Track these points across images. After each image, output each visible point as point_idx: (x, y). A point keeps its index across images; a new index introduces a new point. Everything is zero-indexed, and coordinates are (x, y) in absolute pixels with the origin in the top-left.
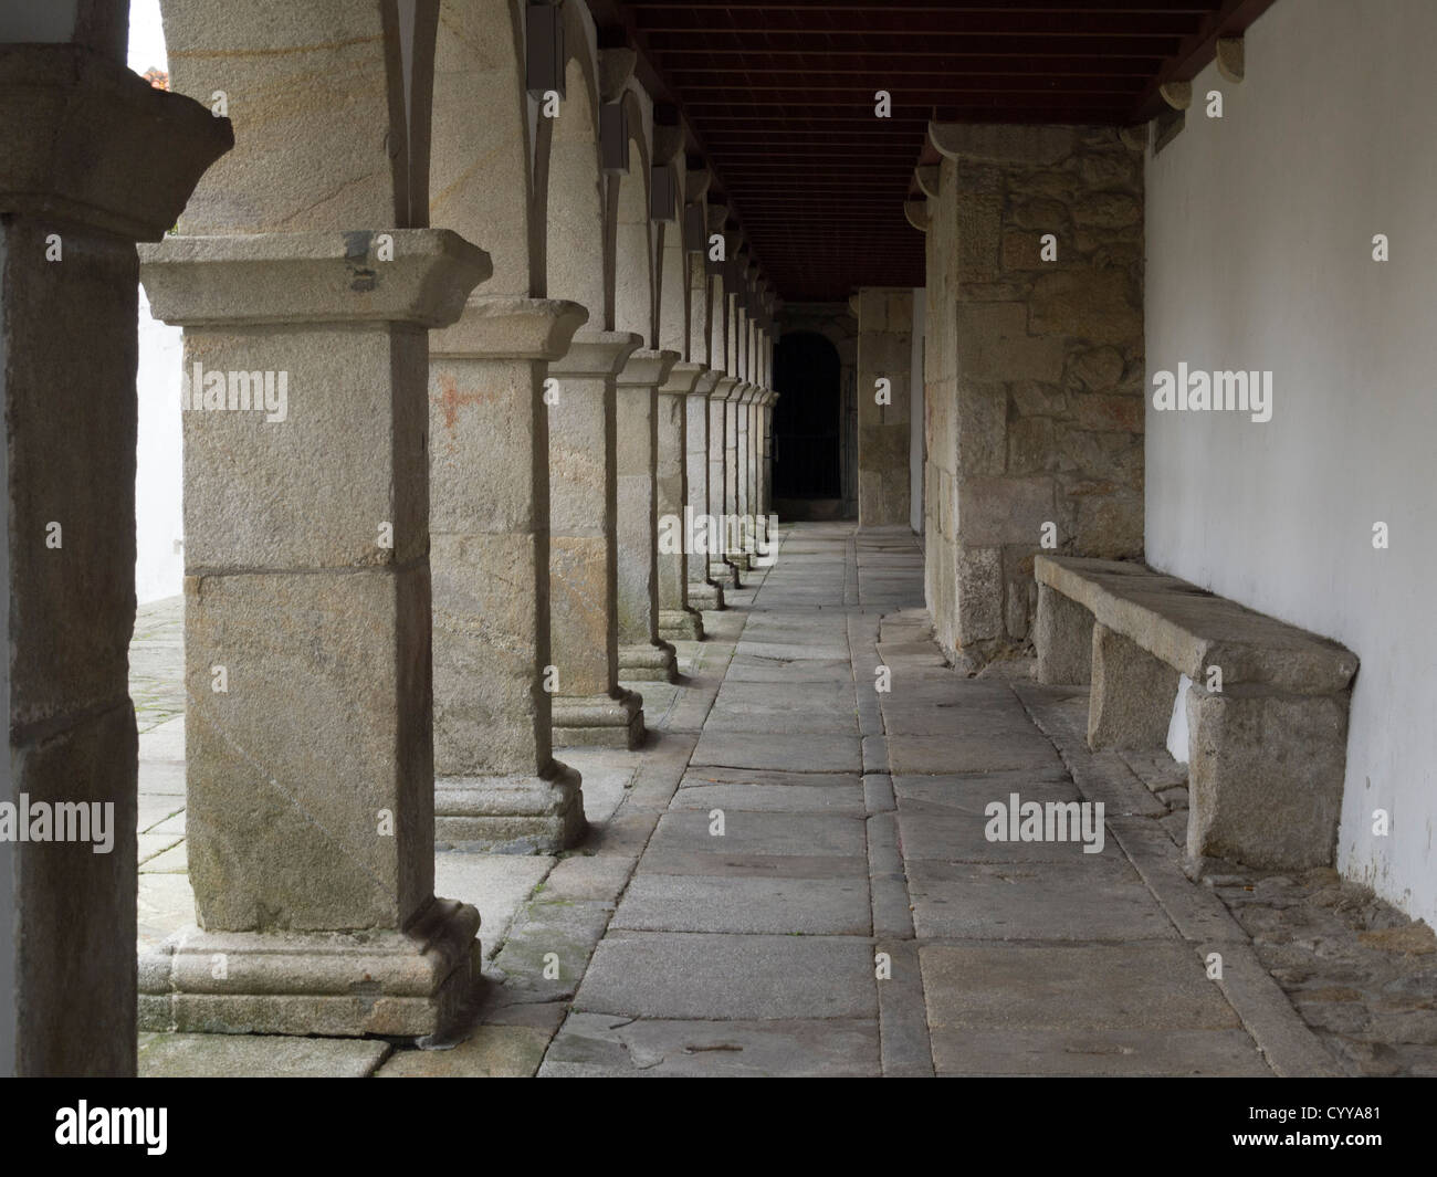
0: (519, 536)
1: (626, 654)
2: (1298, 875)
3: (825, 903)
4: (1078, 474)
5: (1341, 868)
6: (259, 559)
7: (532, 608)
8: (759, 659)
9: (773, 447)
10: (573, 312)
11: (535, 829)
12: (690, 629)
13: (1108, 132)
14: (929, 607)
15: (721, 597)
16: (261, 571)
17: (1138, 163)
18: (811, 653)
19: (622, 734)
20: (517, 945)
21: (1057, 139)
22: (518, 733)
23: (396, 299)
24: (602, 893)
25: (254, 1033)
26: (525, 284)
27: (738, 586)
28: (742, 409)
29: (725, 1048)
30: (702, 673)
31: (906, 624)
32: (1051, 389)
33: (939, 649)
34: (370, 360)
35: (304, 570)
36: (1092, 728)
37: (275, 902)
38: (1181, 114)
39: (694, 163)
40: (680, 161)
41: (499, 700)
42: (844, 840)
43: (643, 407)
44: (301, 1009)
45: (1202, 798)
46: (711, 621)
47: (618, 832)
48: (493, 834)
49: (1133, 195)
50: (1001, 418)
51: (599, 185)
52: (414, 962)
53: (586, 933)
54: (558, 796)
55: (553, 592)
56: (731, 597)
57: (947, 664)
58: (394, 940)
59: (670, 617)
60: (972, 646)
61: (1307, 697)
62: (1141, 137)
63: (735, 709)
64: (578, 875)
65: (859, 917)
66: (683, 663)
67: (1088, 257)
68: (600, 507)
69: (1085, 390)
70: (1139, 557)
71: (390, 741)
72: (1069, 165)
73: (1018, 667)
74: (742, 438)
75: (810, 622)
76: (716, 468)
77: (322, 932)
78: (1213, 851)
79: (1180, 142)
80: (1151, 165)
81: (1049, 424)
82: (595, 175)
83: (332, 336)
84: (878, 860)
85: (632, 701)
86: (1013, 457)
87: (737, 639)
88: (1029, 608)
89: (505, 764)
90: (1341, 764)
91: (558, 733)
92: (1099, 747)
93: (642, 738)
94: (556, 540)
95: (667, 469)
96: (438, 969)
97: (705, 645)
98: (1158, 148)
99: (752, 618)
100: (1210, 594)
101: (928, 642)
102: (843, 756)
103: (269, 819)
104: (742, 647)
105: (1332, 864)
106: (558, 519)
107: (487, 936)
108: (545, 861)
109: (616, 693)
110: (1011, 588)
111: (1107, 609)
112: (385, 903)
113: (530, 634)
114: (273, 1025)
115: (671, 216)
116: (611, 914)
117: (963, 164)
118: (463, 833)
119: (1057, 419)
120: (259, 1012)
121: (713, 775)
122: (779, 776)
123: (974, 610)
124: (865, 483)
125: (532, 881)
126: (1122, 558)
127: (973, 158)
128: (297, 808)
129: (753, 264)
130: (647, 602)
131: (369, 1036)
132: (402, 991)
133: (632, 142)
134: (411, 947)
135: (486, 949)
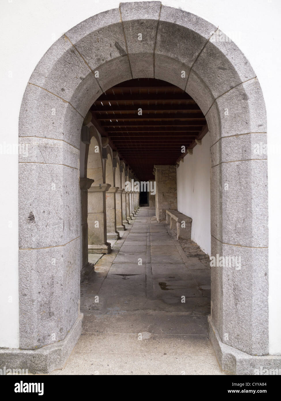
0: (113, 210)
1: (123, 221)
2: (187, 240)
3: (143, 243)
4: (170, 201)
5: (191, 239)
6: (92, 212)
7: (114, 216)
8: (137, 222)
9: (140, 198)
10: (118, 188)
11: (115, 237)
12: (130, 219)
13: (173, 166)
14: (156, 216)
15: (134, 215)
16: (92, 213)
17: (176, 169)
18: (143, 221)
19: (123, 229)
20: (114, 247)
21: (167, 167)
22: (113, 228)
23: (103, 189)
24: (122, 243)
25: (92, 253)
26: (113, 186)
27: (136, 214)
28: (136, 194)
29: (133, 254)
30: (131, 223)
31: (153, 218)
32: (167, 193)
33: (157, 220)
34: (101, 195)
35: (95, 213)
36: (171, 227)
37: (93, 242)
38: (179, 165)
39: (130, 169)
40: (128, 170)
41: (111, 225)
42: (145, 238)
43: (125, 195)
44: (96, 251)
45: (178, 233)
46: (133, 218)
47: (123, 238)
48: (111, 238)
49: (175, 172)
50: (162, 195)
51: (120, 174)
52: (106, 247)
53: (120, 246)
54: (117, 234)
55: (116, 215)
56: (135, 215)
57: (157, 222)
58: (104, 245)
59: (128, 217)
60: (160, 220)
61: (188, 223)
62: (176, 166)
63: (135, 227)
64: (119, 241)
65: (146, 244)
66: (129, 222)
67: (171, 179)
68: (121, 206)
69: (171, 193)
70: (177, 210)
71: (103, 228)
72: (169, 169)
73: (164, 222)
74: (136, 197)
75: (143, 218)
76: (133, 201)
77: (98, 245)
78: (179, 238)
79: (179, 167)
80: (177, 169)
81: (167, 196)
82: (119, 173)
83: (98, 193)
84: (148, 240)
85: (124, 226)
86: (164, 200)
87: (135, 220)
88: (166, 216)
89: (112, 231)
90: (191, 229)
91: (117, 229)
92: (171, 229)
93: (125, 230)
94: (116, 210)
95: (128, 202)
96: (108, 248)
97: (132, 220)
98: (177, 168)
99: (137, 218)
100: (182, 214)
101: (156, 219)
102: (146, 231)
103: (93, 235)
104: (136, 220)
105: (190, 239)
106: (117, 208)
107: (112, 245)
108: (116, 240)
109: (122, 225)
110: (164, 214)
111: (172, 216)
112: (103, 242)
113: (114, 219)
114: (94, 253)
115: (127, 175)
116: (122, 245)
117: (158, 169)
118: (109, 238)
119: (168, 196)
120: (92, 251)
121: (132, 233)
122: (139, 233)
123: (160, 216)
124: (150, 202)
125: (115, 242)
126: (175, 210)
127: (159, 169)
128: (95, 234)
129: (137, 178)
130: (125, 216)
131: (102, 253)
132: (105, 249)
133: (123, 169)
134: (106, 246)
135: (111, 247)
